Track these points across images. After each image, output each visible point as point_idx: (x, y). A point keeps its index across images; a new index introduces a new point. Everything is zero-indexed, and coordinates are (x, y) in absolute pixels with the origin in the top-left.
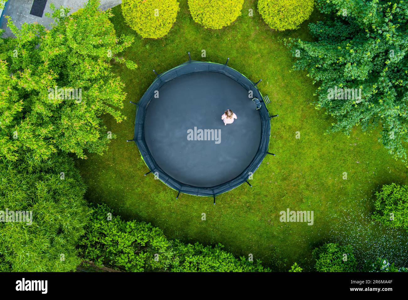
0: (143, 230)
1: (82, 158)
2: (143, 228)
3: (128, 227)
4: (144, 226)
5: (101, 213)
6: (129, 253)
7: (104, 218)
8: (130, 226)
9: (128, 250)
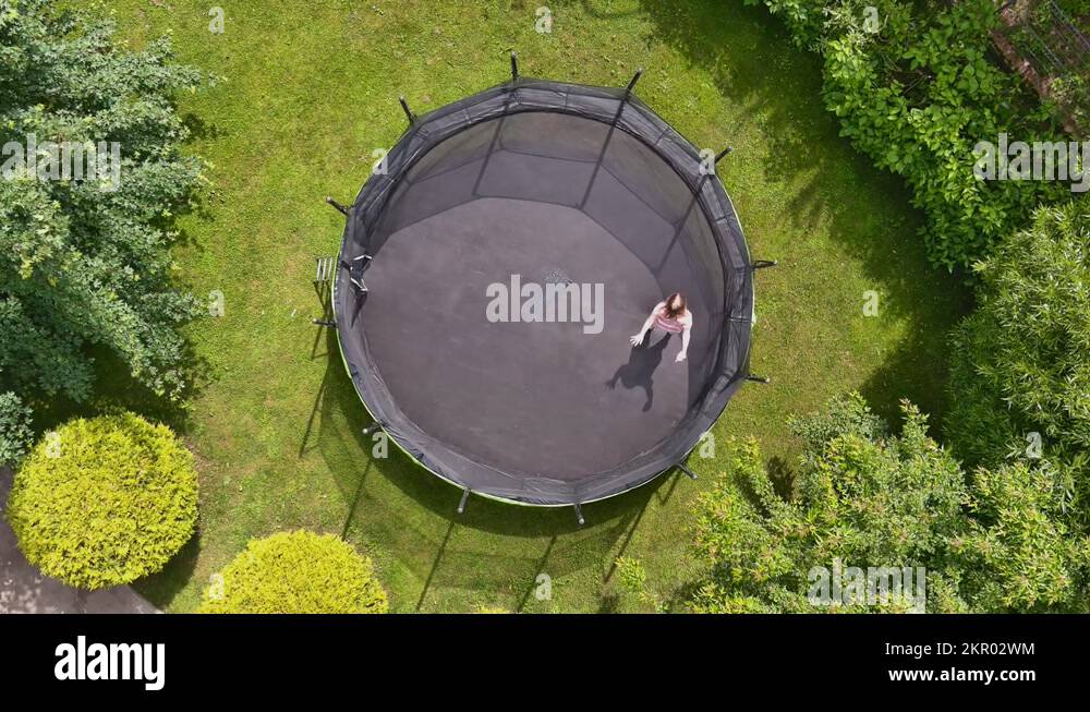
0: (872, 126)
1: (915, 408)
2: (870, 132)
3: (908, 159)
4: (863, 137)
5: (957, 240)
6: (951, 86)
7: (959, 224)
8: (901, 157)
9: (948, 94)
